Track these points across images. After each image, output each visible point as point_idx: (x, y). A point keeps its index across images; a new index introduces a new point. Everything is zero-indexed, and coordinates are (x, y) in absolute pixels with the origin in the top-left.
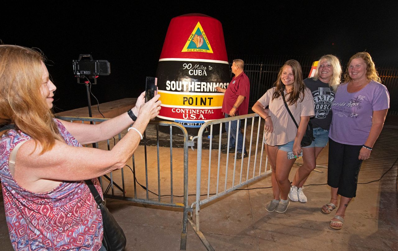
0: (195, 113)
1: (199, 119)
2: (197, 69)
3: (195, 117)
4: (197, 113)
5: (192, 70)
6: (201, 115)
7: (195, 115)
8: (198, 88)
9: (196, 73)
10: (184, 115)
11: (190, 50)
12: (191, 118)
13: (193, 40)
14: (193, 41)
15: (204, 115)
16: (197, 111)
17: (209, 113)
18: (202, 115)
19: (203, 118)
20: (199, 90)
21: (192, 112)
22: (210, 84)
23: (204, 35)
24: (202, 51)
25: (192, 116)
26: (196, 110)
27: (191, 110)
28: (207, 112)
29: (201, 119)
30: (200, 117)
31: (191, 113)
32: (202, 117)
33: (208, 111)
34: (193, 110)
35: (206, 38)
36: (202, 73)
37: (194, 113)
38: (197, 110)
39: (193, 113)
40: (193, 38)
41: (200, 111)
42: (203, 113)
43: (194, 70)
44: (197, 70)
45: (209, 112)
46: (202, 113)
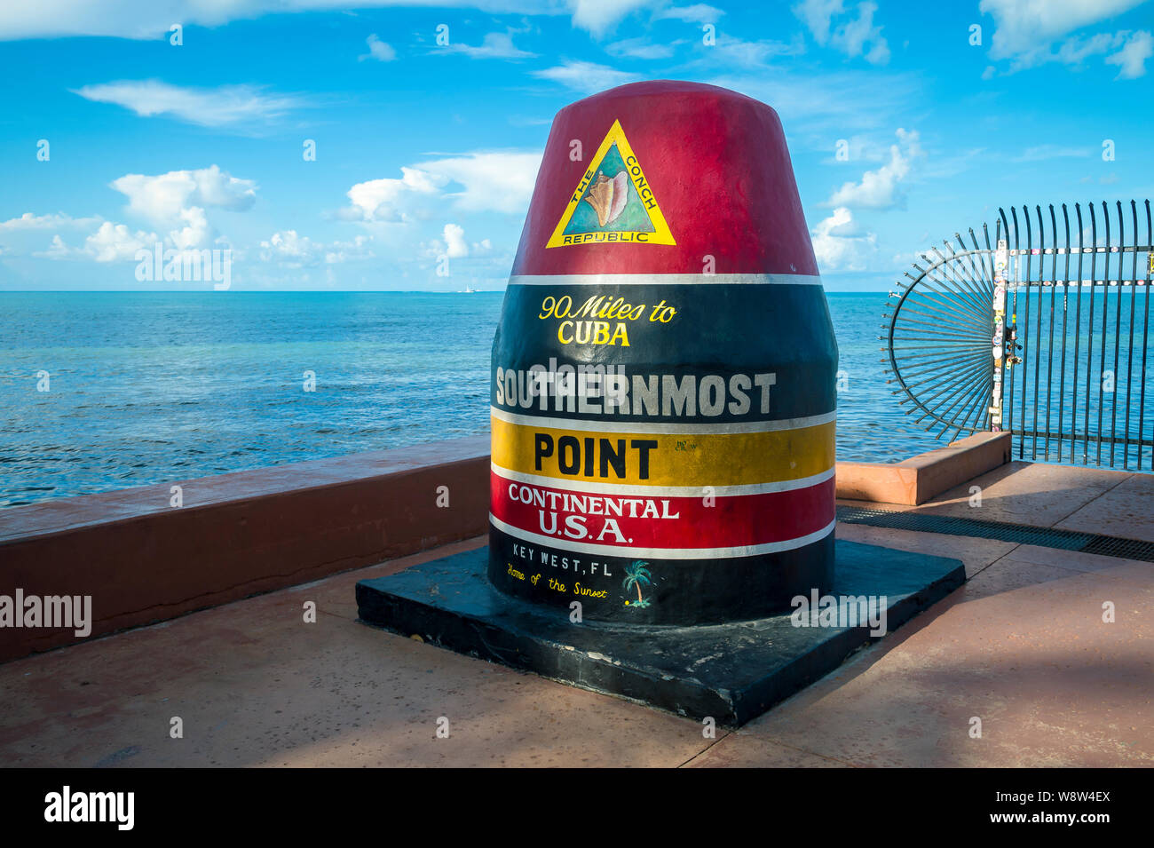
0: (583, 509)
1: (601, 538)
2: (588, 317)
3: (583, 531)
4: (592, 512)
5: (571, 324)
6: (607, 521)
7: (584, 520)
8: (591, 401)
9: (583, 337)
10: (542, 513)
11: (572, 240)
12: (567, 533)
13: (590, 195)
14: (588, 199)
15: (626, 524)
16: (592, 505)
17: (650, 514)
18: (613, 523)
19: (620, 538)
20: (596, 409)
21: (570, 507)
22: (647, 381)
23: (636, 171)
24: (619, 240)
25: (569, 521)
26: (585, 498)
27: (566, 496)
28: (640, 509)
29: (610, 540)
30: (604, 531)
31: (566, 508)
32: (616, 530)
33: (645, 503)
34: (574, 498)
35: (645, 181)
36: (611, 332)
37: (578, 512)
38: (592, 499)
39: (573, 510)
40: (589, 188)
41: (603, 503)
42: (619, 512)
43: (579, 324)
44: (589, 324)
45: (647, 510)
46: (614, 515)
